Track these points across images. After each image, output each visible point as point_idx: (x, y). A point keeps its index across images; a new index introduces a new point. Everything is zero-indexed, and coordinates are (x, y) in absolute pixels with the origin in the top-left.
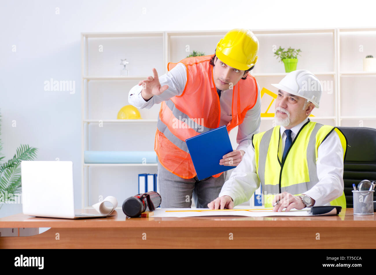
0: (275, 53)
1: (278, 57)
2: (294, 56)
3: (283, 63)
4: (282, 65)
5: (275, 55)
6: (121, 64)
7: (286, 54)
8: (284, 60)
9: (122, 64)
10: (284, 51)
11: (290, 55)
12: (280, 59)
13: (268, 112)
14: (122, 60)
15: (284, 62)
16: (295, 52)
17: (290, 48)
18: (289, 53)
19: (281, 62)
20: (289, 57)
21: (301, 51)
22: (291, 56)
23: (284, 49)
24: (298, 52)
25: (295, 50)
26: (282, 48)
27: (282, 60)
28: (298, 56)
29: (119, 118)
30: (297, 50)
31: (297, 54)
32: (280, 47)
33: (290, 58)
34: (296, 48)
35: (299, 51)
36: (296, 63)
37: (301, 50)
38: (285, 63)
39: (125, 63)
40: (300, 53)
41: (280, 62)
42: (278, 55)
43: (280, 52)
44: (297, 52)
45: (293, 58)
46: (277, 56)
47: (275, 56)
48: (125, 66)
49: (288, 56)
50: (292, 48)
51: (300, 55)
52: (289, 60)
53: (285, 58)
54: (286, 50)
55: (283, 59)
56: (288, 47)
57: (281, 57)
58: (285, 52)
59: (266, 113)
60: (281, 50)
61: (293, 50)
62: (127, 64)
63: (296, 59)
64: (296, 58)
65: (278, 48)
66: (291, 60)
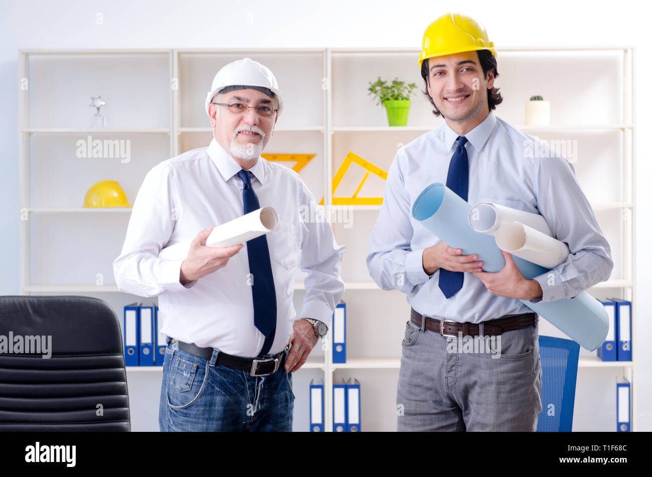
0: (371, 90)
1: (376, 97)
2: (405, 94)
3: (384, 109)
4: (382, 111)
5: (370, 92)
6: (91, 106)
7: (389, 90)
8: (387, 102)
9: (94, 106)
10: (385, 85)
11: (396, 92)
12: (378, 99)
13: (358, 196)
14: (93, 99)
15: (386, 106)
16: (406, 88)
17: (396, 80)
18: (393, 89)
19: (380, 103)
20: (395, 97)
21: (416, 87)
22: (398, 95)
23: (386, 82)
24: (412, 88)
25: (406, 85)
26: (383, 80)
27: (382, 102)
28: (411, 96)
29: (87, 204)
30: (409, 85)
31: (410, 92)
32: (379, 78)
33: (396, 99)
34: (407, 81)
35: (413, 85)
36: (409, 108)
37: (416, 84)
38: (387, 109)
39: (99, 103)
40: (414, 91)
41: (378, 104)
42: (375, 92)
43: (378, 88)
44: (410, 89)
45: (402, 99)
46: (373, 95)
47: (370, 94)
48: (98, 109)
49: (392, 96)
50: (399, 80)
51: (415, 94)
52: (396, 102)
53: (388, 99)
54: (389, 84)
55: (384, 99)
56: (393, 79)
57: (381, 98)
58: (388, 88)
59: (354, 197)
60: (380, 83)
61: (401, 83)
62: (102, 105)
63: (408, 102)
64: (407, 99)
65: (374, 80)
66: (399, 103)
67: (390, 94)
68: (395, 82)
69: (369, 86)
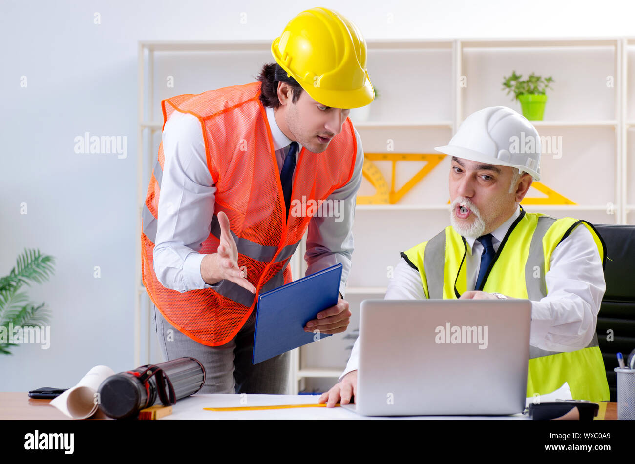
1: (510, 91)
2: (541, 89)
3: (519, 103)
4: (517, 106)
5: (504, 86)
7: (525, 85)
8: (521, 97)
10: (521, 80)
11: (532, 87)
12: (513, 94)
15: (520, 101)
16: (542, 82)
17: (533, 75)
18: (530, 84)
19: (515, 101)
21: (554, 81)
22: (534, 90)
23: (521, 76)
24: (548, 83)
25: (543, 79)
26: (518, 74)
27: (517, 97)
28: (548, 90)
30: (546, 79)
31: (546, 86)
32: (514, 71)
33: (531, 92)
34: (544, 75)
35: (549, 80)
36: (544, 103)
37: (554, 78)
38: (522, 103)
40: (551, 84)
41: (512, 100)
42: (510, 87)
43: (513, 83)
44: (546, 83)
45: (539, 94)
46: (507, 90)
47: (504, 89)
49: (528, 90)
50: (537, 74)
51: (551, 89)
52: (531, 96)
53: (521, 93)
54: (525, 78)
55: (519, 94)
56: (530, 73)
57: (515, 92)
58: (524, 82)
60: (515, 77)
61: (538, 79)
63: (544, 96)
64: (543, 93)
65: (509, 74)
66: (535, 97)
67: (526, 88)
68: (531, 77)
69: (503, 81)
